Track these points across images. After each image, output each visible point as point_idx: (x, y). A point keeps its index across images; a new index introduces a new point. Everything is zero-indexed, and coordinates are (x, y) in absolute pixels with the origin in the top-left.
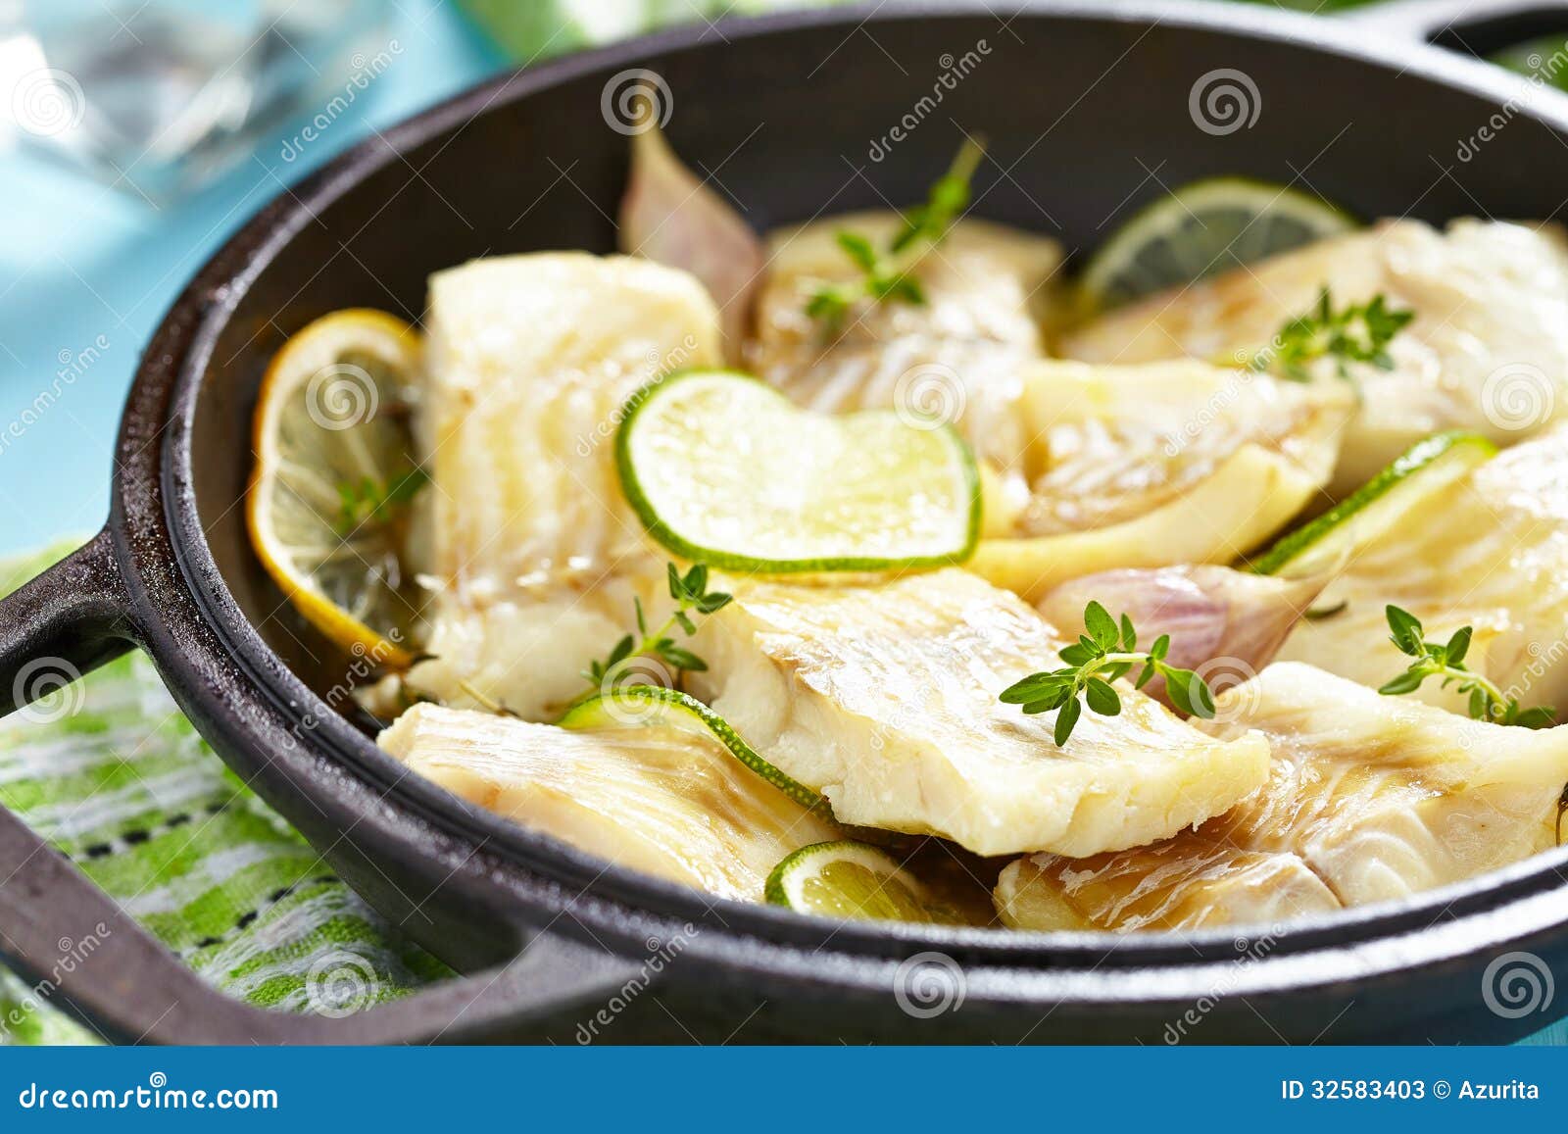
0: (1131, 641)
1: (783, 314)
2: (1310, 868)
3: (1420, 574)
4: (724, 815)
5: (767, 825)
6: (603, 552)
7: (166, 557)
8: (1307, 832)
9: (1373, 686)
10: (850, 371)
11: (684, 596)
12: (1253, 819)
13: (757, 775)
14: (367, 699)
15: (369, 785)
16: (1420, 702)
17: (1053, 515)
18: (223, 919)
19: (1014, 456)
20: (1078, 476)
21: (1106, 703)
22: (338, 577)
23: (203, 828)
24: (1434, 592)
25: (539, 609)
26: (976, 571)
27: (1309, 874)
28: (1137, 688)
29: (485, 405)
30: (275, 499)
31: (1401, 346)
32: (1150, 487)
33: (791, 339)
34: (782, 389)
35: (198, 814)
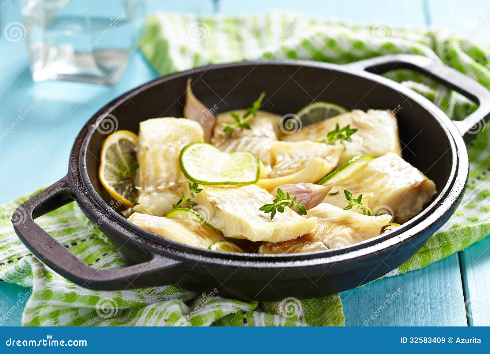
0: (288, 198)
1: (219, 131)
2: (324, 245)
3: (355, 185)
4: (200, 235)
5: (209, 237)
6: (176, 182)
7: (80, 180)
8: (325, 237)
9: (342, 208)
10: (233, 144)
11: (193, 189)
12: (314, 235)
13: (207, 227)
14: (125, 213)
15: (122, 226)
16: (352, 211)
17: (276, 174)
18: (93, 260)
19: (269, 162)
20: (282, 165)
21: (281, 210)
22: (119, 188)
23: (89, 242)
24: (357, 189)
25: (162, 194)
26: (258, 185)
27: (324, 246)
28: (290, 208)
29: (151, 150)
30: (105, 170)
31: (354, 137)
32: (297, 167)
33: (221, 137)
34: (218, 148)
35: (88, 239)
